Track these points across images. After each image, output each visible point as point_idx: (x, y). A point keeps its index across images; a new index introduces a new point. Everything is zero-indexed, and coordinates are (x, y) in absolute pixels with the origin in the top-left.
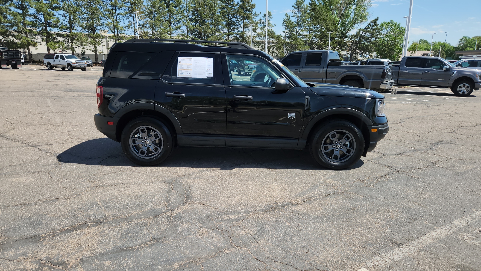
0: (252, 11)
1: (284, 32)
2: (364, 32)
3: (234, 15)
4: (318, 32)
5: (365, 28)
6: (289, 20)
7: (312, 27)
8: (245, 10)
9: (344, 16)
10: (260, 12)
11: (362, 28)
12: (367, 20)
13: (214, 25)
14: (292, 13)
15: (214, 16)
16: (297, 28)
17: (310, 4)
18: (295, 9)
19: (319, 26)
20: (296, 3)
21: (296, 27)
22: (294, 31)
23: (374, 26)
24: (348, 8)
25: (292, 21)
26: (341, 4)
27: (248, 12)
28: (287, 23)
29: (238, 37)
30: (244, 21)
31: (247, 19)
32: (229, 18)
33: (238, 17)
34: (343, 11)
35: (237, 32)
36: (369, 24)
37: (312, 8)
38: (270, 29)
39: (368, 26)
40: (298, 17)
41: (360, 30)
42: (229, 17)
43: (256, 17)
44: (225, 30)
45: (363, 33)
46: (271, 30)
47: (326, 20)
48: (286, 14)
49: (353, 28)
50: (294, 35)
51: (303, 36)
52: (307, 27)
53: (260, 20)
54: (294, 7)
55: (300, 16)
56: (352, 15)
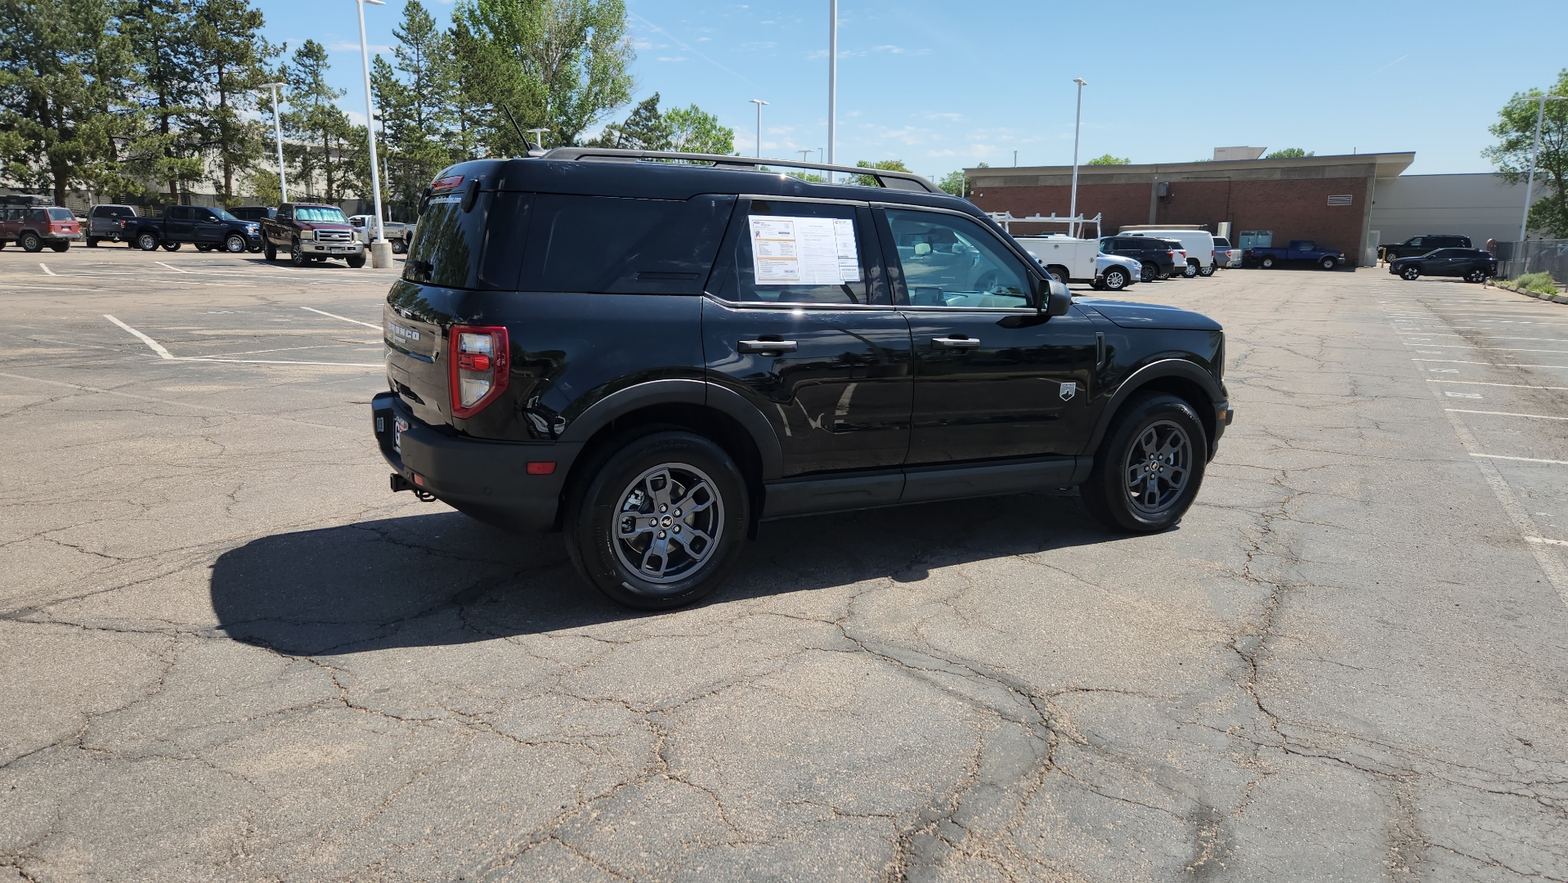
0: (253, 36)
1: (376, 118)
2: (624, 135)
3: (179, 42)
4: (491, 125)
5: (626, 123)
6: (389, 79)
7: (469, 107)
8: (222, 30)
9: (560, 81)
10: (285, 44)
11: (617, 123)
12: (630, 100)
13: (102, 73)
14: (397, 56)
15: (95, 40)
16: (420, 106)
17: (453, 33)
18: (404, 45)
19: (489, 107)
20: (405, 26)
21: (417, 105)
22: (410, 117)
23: (648, 119)
24: (570, 58)
25: (401, 83)
26: (548, 44)
27: (236, 40)
28: (384, 87)
29: (206, 125)
30: (224, 70)
31: (237, 64)
32: (157, 51)
33: (198, 54)
34: (555, 66)
35: (199, 106)
36: (636, 113)
37: (463, 48)
38: (328, 106)
39: (632, 118)
40: (417, 71)
41: (613, 127)
42: (157, 48)
43: (267, 59)
44: (147, 95)
45: (620, 137)
46: (333, 107)
47: (510, 91)
48: (378, 60)
49: (591, 119)
50: (413, 130)
51: (443, 136)
52: (454, 109)
53: (283, 70)
54: (401, 38)
55: (423, 69)
56: (584, 81)
